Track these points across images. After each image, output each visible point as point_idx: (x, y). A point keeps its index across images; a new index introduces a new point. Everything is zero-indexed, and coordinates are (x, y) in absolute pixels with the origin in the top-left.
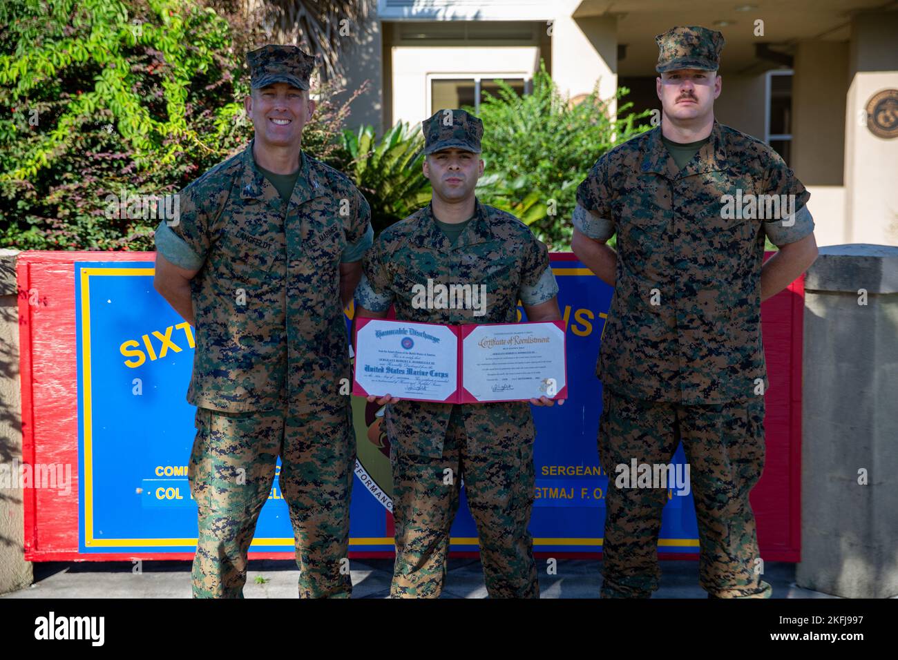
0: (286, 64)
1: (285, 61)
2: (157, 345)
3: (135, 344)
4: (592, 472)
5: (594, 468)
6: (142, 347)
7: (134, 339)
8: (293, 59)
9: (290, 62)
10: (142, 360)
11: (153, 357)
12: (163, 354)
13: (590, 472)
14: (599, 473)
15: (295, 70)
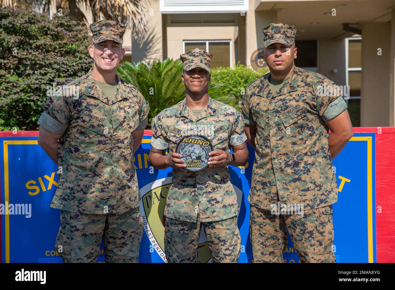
0: (111, 30)
1: (111, 29)
2: (46, 183)
3: (34, 182)
4: (289, 251)
5: (290, 249)
6: (38, 184)
7: (34, 180)
8: (115, 28)
9: (113, 29)
10: (38, 192)
11: (44, 189)
12: (50, 187)
13: (288, 251)
14: (293, 251)
15: (116, 33)
